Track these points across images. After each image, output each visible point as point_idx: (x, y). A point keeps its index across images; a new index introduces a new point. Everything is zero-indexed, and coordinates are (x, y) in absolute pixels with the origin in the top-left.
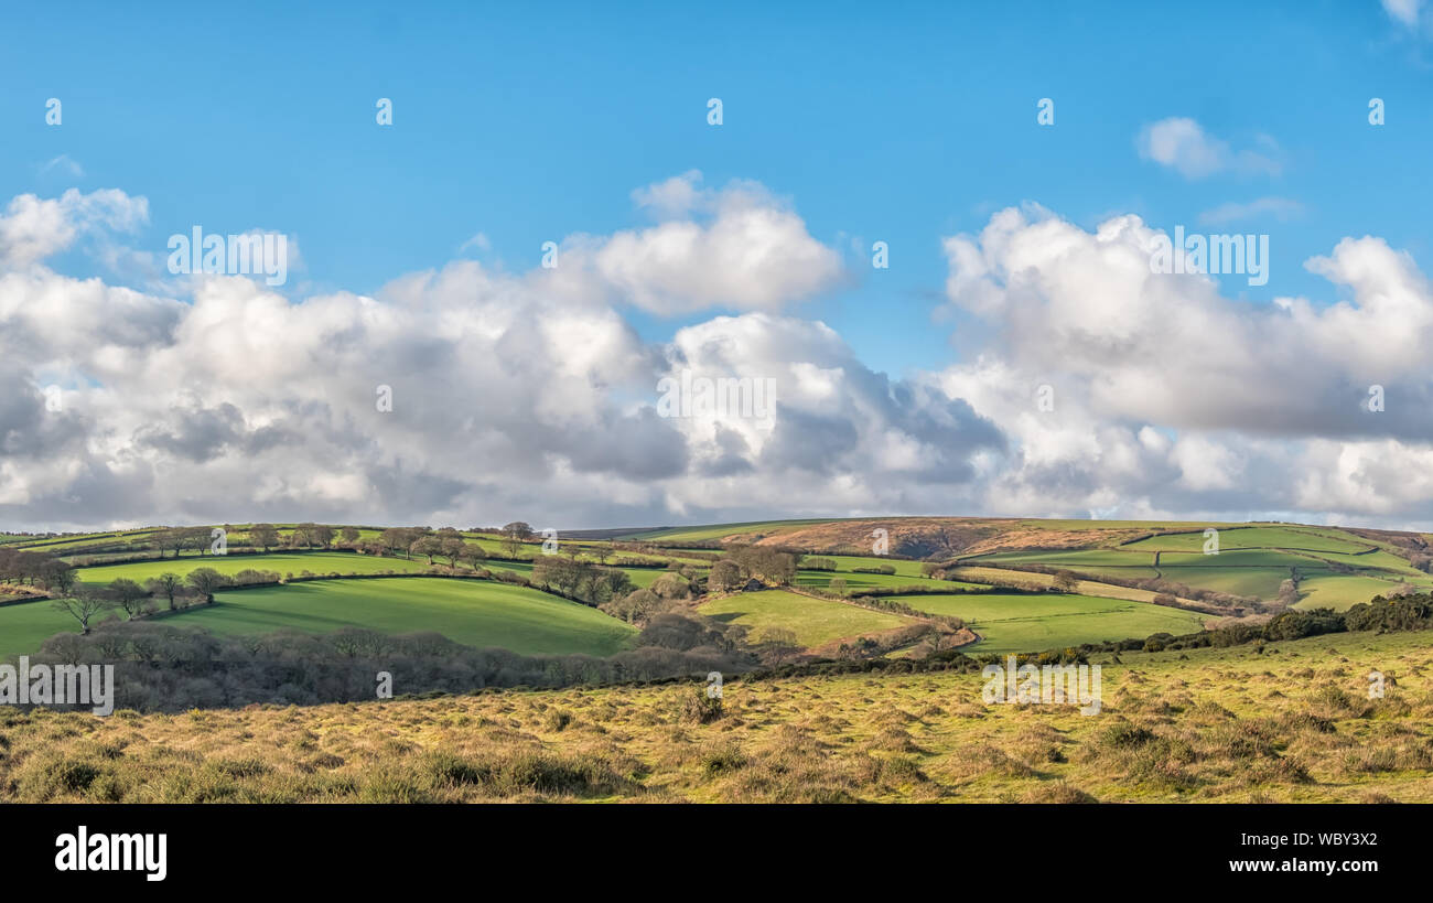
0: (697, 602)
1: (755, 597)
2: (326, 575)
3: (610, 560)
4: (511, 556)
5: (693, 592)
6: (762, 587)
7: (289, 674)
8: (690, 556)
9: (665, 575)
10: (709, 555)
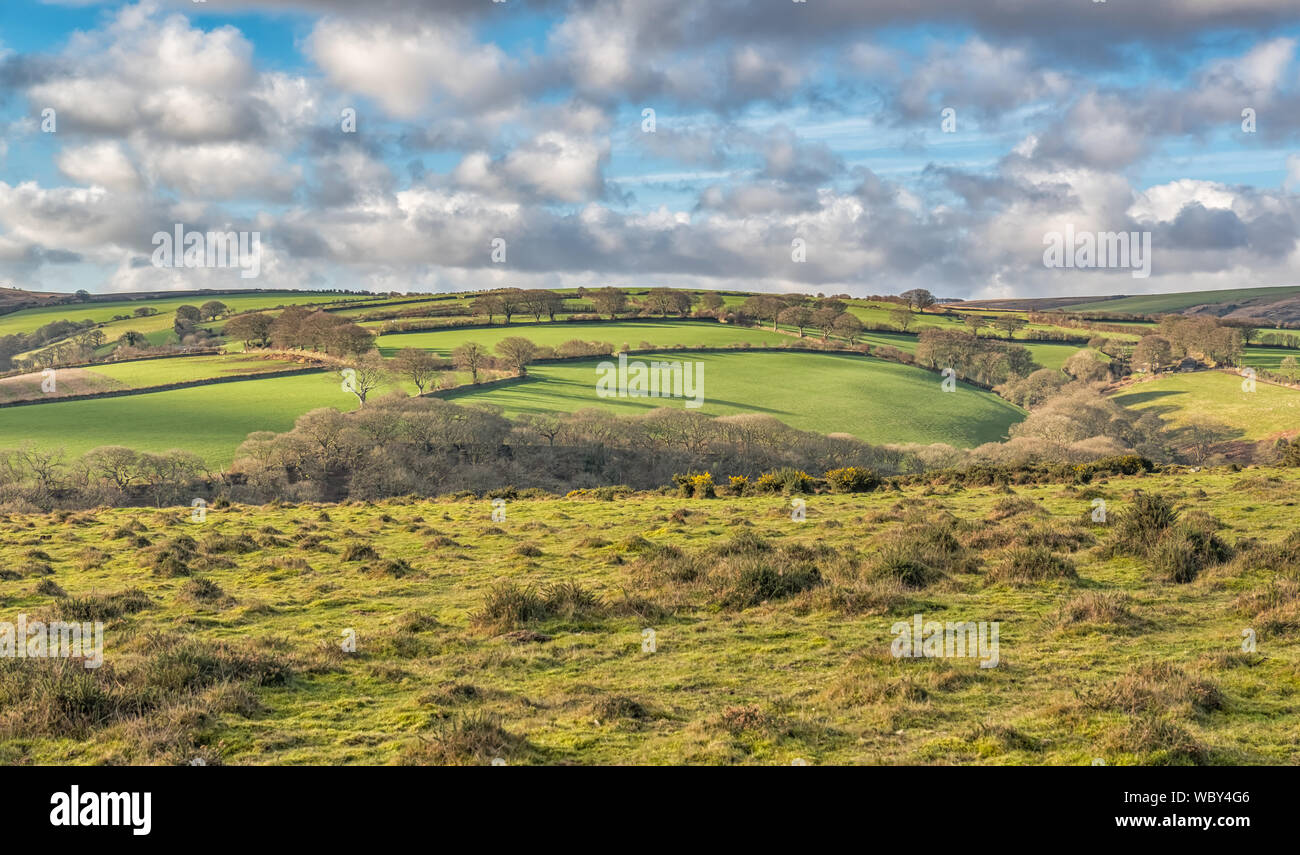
0: (1118, 384)
1: (1188, 380)
2: (670, 347)
3: (1019, 335)
4: (902, 328)
5: (1114, 373)
6: (1199, 366)
7: (588, 462)
8: (1120, 330)
9: (1083, 353)
10: (1140, 328)
